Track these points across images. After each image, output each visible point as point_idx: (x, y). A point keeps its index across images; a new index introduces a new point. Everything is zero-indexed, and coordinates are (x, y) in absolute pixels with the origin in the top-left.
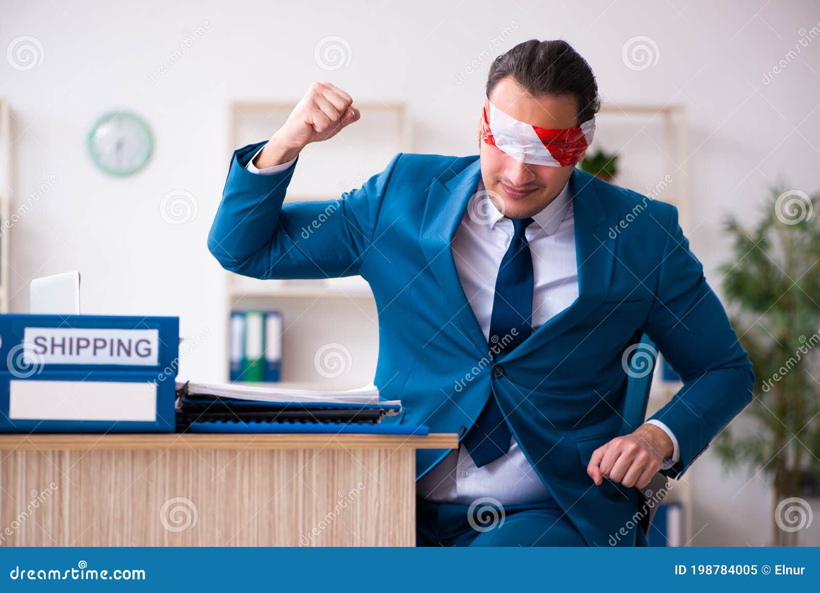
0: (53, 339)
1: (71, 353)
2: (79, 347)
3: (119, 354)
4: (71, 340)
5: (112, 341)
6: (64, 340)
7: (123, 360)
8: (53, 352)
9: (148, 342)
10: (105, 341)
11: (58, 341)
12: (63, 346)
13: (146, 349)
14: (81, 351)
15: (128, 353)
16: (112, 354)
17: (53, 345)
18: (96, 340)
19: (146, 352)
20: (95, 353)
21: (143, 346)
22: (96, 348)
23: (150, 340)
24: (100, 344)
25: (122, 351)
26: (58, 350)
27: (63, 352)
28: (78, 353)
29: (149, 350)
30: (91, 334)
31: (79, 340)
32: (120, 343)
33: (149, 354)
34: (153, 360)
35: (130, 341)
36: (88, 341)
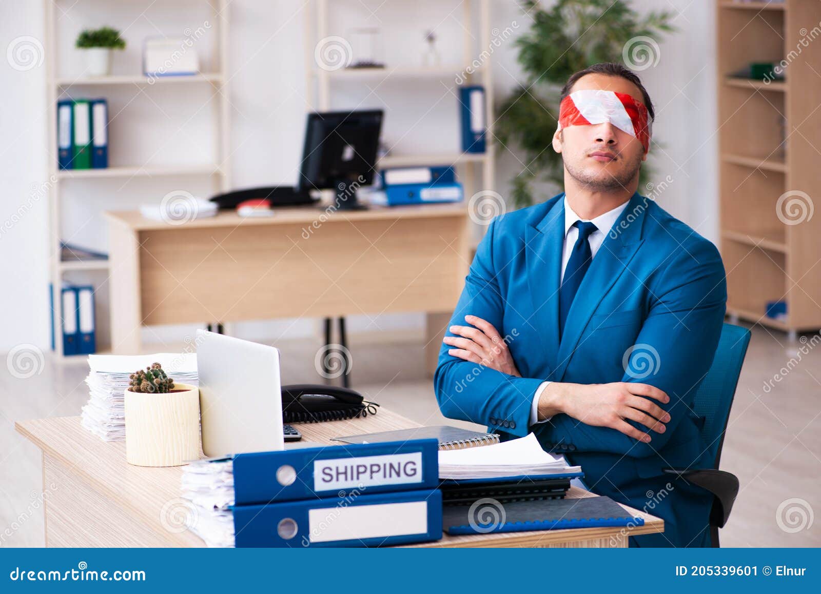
0: (337, 468)
1: (352, 479)
2: (358, 473)
3: (390, 476)
4: (352, 467)
5: (385, 465)
6: (346, 468)
7: (394, 480)
8: (337, 480)
9: (414, 463)
10: (378, 466)
11: (342, 470)
12: (345, 473)
13: (412, 469)
14: (361, 476)
15: (398, 474)
16: (385, 476)
17: (338, 474)
18: (372, 466)
19: (412, 472)
20: (371, 478)
21: (410, 466)
22: (372, 472)
23: (416, 462)
24: (375, 468)
25: (393, 472)
26: (342, 477)
27: (346, 479)
28: (358, 478)
29: (415, 470)
30: (368, 461)
31: (358, 467)
32: (391, 466)
33: (415, 474)
34: (418, 479)
35: (399, 464)
36: (365, 467)
